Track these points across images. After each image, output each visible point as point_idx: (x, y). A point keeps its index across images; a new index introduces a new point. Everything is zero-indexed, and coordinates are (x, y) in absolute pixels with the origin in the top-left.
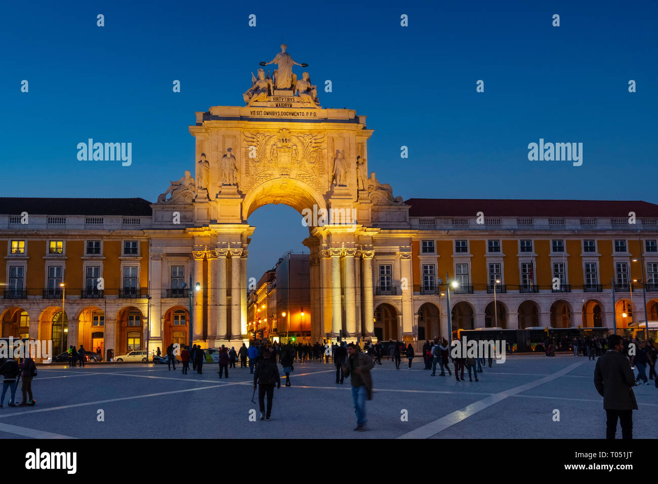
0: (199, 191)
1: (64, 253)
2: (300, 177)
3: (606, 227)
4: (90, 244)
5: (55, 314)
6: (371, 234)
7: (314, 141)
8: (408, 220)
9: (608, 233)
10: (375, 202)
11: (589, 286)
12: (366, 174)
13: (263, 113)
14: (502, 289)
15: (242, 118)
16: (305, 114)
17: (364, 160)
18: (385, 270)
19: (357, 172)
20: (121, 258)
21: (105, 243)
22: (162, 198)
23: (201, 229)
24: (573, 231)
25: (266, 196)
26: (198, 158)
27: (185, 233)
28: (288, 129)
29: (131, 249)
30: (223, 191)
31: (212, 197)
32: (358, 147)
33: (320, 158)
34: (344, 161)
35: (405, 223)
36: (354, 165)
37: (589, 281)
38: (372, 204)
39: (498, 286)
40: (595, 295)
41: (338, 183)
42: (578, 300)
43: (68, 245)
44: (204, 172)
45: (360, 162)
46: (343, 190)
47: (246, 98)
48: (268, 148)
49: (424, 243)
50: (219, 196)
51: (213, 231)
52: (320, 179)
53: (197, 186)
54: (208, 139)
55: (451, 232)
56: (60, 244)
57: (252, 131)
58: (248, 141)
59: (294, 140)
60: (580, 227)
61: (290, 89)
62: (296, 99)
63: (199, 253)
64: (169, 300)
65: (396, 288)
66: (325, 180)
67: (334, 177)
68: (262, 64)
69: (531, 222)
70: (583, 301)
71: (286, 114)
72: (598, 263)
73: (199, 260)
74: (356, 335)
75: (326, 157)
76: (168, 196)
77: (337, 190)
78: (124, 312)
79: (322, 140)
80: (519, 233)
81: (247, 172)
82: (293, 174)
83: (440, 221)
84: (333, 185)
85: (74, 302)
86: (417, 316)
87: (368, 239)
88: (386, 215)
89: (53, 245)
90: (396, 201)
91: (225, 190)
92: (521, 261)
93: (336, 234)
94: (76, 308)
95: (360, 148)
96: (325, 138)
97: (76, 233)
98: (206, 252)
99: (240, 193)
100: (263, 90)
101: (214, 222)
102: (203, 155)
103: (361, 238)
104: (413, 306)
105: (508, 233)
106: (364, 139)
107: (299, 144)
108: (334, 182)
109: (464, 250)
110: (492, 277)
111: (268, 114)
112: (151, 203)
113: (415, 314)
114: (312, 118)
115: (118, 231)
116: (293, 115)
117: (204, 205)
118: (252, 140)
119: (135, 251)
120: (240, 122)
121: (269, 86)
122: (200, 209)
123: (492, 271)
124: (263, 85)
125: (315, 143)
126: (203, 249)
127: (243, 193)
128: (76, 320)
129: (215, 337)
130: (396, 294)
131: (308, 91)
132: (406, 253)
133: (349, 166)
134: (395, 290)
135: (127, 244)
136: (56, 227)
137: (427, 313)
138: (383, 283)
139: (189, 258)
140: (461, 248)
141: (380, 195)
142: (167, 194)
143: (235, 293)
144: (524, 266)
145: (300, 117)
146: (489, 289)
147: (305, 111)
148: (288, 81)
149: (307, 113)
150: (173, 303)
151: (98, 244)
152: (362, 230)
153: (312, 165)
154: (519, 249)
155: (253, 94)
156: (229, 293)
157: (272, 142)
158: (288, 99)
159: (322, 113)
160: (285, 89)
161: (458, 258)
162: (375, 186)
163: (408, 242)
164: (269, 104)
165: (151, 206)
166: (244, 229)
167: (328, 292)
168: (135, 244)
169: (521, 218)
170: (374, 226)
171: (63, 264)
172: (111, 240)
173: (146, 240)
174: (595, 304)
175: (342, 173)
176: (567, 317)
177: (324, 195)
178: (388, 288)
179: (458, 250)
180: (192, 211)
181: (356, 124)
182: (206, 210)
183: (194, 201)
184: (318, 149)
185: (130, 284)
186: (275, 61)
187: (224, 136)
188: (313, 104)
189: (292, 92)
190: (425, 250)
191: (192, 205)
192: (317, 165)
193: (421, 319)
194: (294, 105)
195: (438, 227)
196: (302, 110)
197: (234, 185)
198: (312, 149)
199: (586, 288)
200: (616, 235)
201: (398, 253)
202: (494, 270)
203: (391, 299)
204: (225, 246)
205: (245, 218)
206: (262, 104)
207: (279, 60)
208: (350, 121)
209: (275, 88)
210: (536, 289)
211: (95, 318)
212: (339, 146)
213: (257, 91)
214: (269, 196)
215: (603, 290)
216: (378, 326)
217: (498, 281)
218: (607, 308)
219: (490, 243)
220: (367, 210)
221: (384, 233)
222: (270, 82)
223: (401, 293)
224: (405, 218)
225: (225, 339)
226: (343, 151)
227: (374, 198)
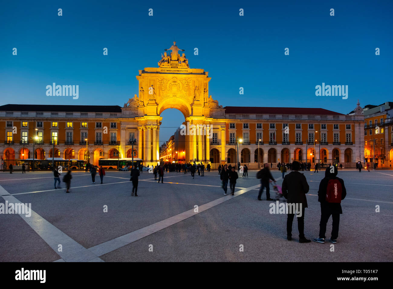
0: (140, 102)
1: (87, 127)
2: (181, 97)
3: (306, 119)
4: (98, 123)
5: (85, 151)
6: (209, 120)
7: (186, 82)
8: (224, 115)
9: (307, 121)
10: (211, 107)
11: (297, 142)
12: (208, 96)
13: (166, 70)
14: (262, 143)
15: (157, 73)
17: (207, 90)
18: (215, 135)
19: (204, 95)
20: (110, 129)
21: (103, 123)
22: (126, 105)
23: (141, 118)
24: (292, 120)
25: (167, 105)
26: (140, 89)
27: (134, 119)
28: (176, 77)
29: (114, 126)
30: (149, 102)
31: (145, 105)
32: (205, 84)
33: (189, 89)
34: (198, 91)
35: (223, 116)
36: (203, 92)
37: (297, 140)
38: (210, 108)
39: (260, 142)
40: (299, 146)
41: (196, 100)
42: (292, 148)
43: (89, 124)
44: (142, 95)
45: (205, 91)
46: (198, 102)
47: (159, 64)
48: (168, 85)
49: (231, 124)
50: (148, 105)
51: (145, 119)
52: (189, 98)
53: (139, 101)
54: (144, 81)
55: (242, 120)
56: (86, 124)
57: (161, 78)
58: (160, 82)
59: (179, 82)
60: (295, 119)
61: (177, 60)
62: (179, 64)
63: (140, 127)
64: (129, 146)
65: (219, 142)
66: (191, 99)
67: (195, 97)
68: (166, 50)
69: (275, 116)
70: (294, 148)
71: (175, 71)
72: (301, 133)
73: (140, 131)
74: (203, 161)
75: (191, 89)
76: (128, 105)
77: (196, 102)
78: (112, 150)
79: (190, 82)
80: (270, 121)
81: (159, 95)
82: (178, 95)
83: (238, 116)
84: (194, 100)
85: (92, 147)
86: (227, 154)
87: (208, 122)
88: (216, 113)
89: (83, 124)
90: (220, 107)
91: (150, 102)
92: (270, 132)
93: (195, 120)
94: (93, 149)
96: (191, 81)
97: (91, 119)
98: (143, 127)
99: (156, 103)
100: (166, 61)
101: (146, 115)
102: (142, 88)
103: (205, 122)
104: (226, 149)
105: (265, 120)
106: (207, 81)
107: (181, 84)
108: (195, 99)
109: (247, 127)
110: (258, 138)
111: (168, 71)
112: (121, 107)
113: (226, 153)
114: (186, 72)
115: (108, 119)
116: (178, 71)
117: (142, 108)
118: (161, 82)
119: (115, 126)
120: (156, 74)
121: (168, 59)
122: (141, 110)
123: (258, 136)
124: (166, 59)
125: (187, 83)
126: (142, 126)
127: (158, 103)
128: (93, 153)
129: (146, 161)
130: (219, 145)
131: (184, 61)
132: (223, 128)
133: (201, 92)
134: (218, 143)
135: (112, 124)
136: (84, 117)
137: (231, 153)
138: (214, 140)
140: (246, 126)
141: (213, 105)
142: (128, 103)
143: (154, 143)
144: (271, 134)
145: (181, 72)
146: (257, 143)
147: (183, 70)
148: (176, 57)
149: (184, 71)
150: (130, 147)
151: (100, 124)
152: (206, 119)
153: (186, 92)
154: (270, 127)
155: (162, 63)
156: (152, 144)
157: (169, 83)
158: (176, 65)
159: (190, 70)
160: (175, 60)
161: (245, 131)
162: (211, 101)
163: (224, 124)
164: (168, 67)
165: (121, 109)
166: (158, 118)
167: (191, 144)
168: (115, 124)
169: (271, 115)
170: (210, 117)
171: (87, 131)
172: (106, 122)
173: (119, 122)
174: (299, 150)
175: (198, 96)
176: (288, 155)
177: (190, 104)
178: (216, 143)
179: (244, 127)
180: (137, 110)
181: (204, 75)
182: (143, 110)
183: (138, 106)
184: (188, 85)
185: (113, 140)
186: (171, 49)
187: (150, 80)
188: (186, 67)
189: (178, 61)
190: (231, 127)
191: (137, 108)
192: (188, 92)
193: (229, 155)
194: (179, 67)
195: (236, 118)
196: (182, 69)
197: (154, 100)
198: (186, 86)
199: (296, 143)
200: (310, 122)
201: (220, 128)
202: (259, 135)
203: (217, 147)
204: (150, 125)
205: (158, 114)
206: (165, 66)
207: (172, 48)
208: (201, 74)
209: (171, 60)
210: (276, 144)
211: (101, 153)
212: (197, 84)
213: (163, 61)
214: (169, 105)
215: (303, 144)
216: (212, 157)
217: (260, 140)
218: (304, 151)
219: (258, 125)
220: (207, 111)
221: (214, 120)
222: (169, 57)
223: (221, 144)
224: (223, 114)
225: (150, 161)
226: (198, 86)
227: (210, 106)
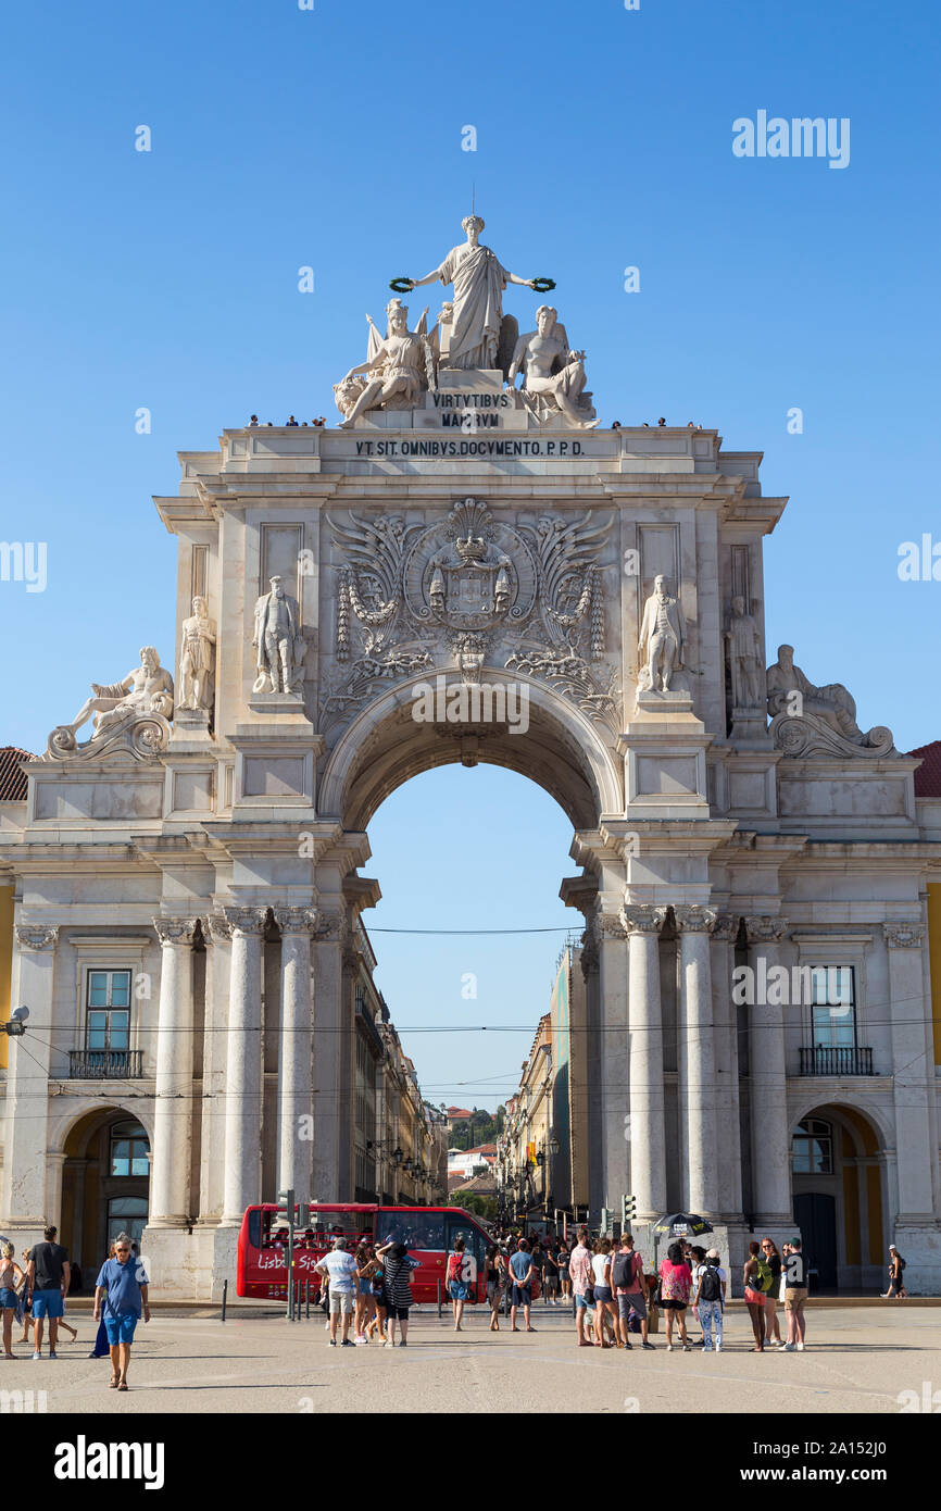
7: (571, 538)
8: (911, 811)
10: (791, 747)
13: (397, 448)
15: (326, 467)
16: (543, 447)
22: (63, 738)
27: (132, 855)
28: (482, 500)
32: (732, 559)
38: (780, 754)
41: (656, 680)
61: (493, 366)
62: (513, 397)
66: (610, 672)
67: (641, 660)
68: (400, 286)
71: (477, 447)
73: (177, 949)
87: (765, 873)
90: (869, 745)
95: (738, 563)
96: (612, 528)
111: (414, 452)
112: (26, 760)
114: (566, 459)
116: (500, 451)
117: (196, 759)
120: (319, 476)
121: (422, 356)
122: (185, 777)
125: (577, 544)
130: (871, 1073)
131: (555, 369)
139: (146, 941)
141: (811, 721)
145: (526, 458)
147: (543, 437)
148: (485, 339)
149: (550, 446)
158: (487, 398)
159: (601, 442)
160: (477, 365)
163: (914, 886)
164: (419, 418)
165: (25, 768)
170: (787, 831)
173: (6, 883)
175: (671, 646)
187: (264, 527)
192: (582, 622)
194: (506, 418)
196: (533, 436)
197: (293, 690)
198: (567, 566)
206: (397, 417)
208: (697, 467)
209: (442, 365)
221: (823, 854)
226: (674, 570)
227: (786, 733)
